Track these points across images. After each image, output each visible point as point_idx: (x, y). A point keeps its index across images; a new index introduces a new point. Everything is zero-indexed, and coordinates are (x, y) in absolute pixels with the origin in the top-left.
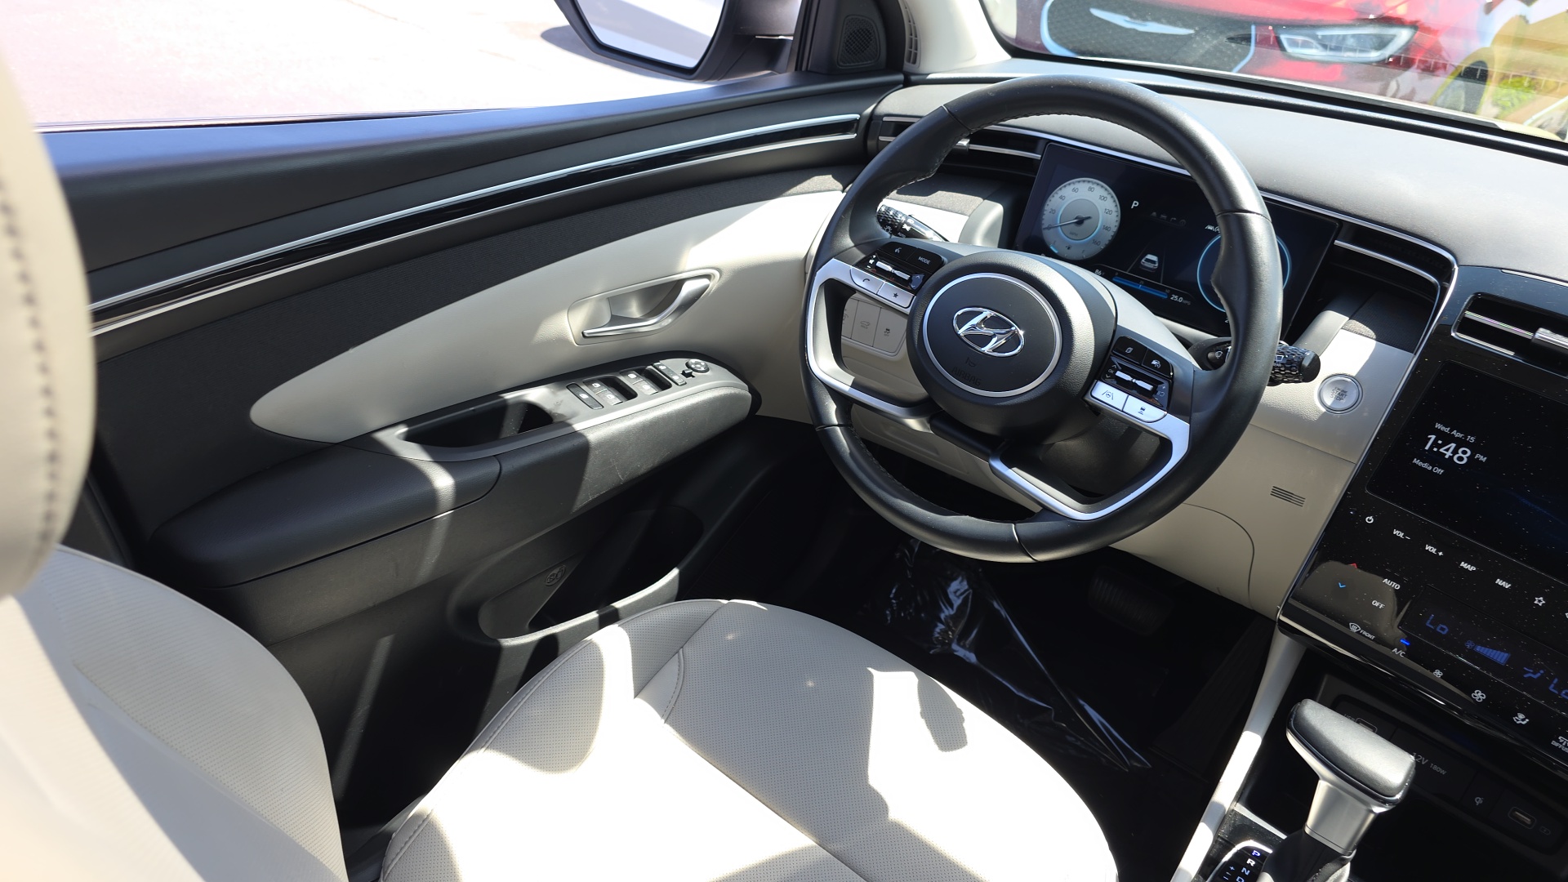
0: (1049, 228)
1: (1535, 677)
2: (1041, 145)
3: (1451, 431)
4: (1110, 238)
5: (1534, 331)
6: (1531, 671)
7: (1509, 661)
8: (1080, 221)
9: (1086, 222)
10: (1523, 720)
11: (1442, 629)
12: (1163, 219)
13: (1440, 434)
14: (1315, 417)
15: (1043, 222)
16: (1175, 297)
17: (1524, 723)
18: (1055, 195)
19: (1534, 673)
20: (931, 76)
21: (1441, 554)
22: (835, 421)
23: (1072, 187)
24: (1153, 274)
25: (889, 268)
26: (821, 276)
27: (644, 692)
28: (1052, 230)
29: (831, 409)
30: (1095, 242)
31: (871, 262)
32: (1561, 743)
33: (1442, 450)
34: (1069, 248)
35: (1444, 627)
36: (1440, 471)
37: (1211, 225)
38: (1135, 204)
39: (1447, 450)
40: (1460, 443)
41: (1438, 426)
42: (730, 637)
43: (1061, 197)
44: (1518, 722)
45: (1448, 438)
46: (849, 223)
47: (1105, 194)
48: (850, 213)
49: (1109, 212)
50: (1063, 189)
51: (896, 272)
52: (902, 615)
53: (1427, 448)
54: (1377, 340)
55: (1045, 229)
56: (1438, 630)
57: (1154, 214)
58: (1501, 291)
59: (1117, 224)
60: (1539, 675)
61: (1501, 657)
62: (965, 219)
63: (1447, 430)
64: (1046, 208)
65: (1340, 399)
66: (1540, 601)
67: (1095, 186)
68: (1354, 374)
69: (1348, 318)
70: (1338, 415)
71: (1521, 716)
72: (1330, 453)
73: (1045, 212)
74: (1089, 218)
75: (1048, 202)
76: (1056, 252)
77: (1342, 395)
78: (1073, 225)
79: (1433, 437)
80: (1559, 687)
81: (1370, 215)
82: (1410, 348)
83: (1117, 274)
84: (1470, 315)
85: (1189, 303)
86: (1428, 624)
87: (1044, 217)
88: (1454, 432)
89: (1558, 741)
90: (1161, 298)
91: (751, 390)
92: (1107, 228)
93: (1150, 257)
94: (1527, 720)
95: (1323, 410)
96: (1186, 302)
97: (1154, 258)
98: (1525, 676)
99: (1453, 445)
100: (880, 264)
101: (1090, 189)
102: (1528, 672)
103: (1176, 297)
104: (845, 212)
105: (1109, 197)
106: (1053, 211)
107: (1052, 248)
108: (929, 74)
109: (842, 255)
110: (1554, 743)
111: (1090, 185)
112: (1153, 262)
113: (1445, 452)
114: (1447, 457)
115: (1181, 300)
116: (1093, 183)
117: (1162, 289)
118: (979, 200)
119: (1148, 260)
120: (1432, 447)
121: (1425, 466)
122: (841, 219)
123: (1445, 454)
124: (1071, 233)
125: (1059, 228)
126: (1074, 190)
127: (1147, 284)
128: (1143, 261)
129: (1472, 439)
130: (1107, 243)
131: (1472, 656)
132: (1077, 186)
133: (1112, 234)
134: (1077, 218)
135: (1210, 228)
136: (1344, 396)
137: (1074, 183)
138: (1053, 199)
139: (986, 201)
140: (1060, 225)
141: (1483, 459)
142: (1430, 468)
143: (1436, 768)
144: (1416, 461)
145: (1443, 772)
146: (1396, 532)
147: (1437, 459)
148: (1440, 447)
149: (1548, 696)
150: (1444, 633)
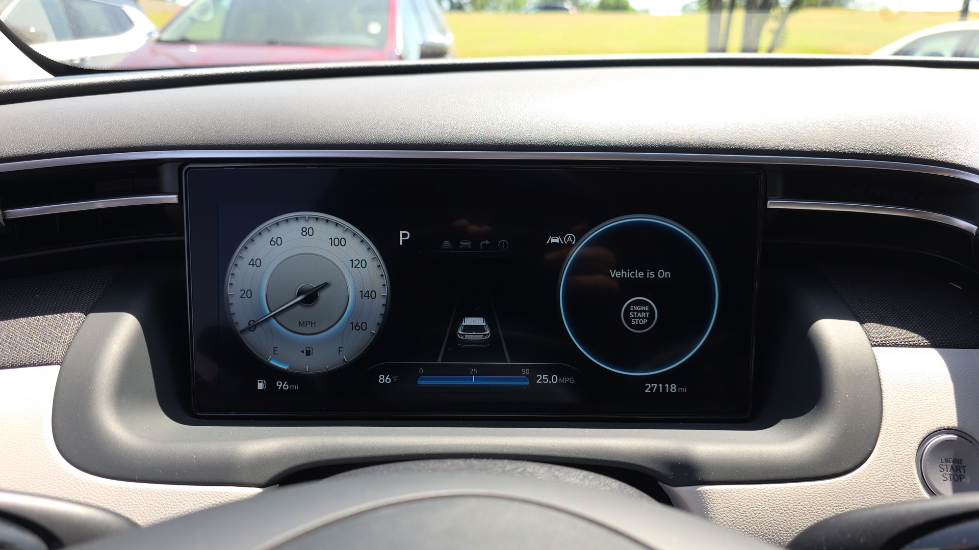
0: (252, 327)
2: (168, 177)
4: (382, 311)
8: (310, 297)
9: (323, 295)
12: (466, 248)
15: (235, 319)
16: (542, 379)
18: (239, 262)
23: (267, 237)
24: (490, 349)
28: (259, 329)
30: (355, 326)
34: (308, 353)
37: (555, 235)
38: (404, 236)
43: (253, 263)
47: (338, 233)
49: (361, 264)
50: (251, 247)
55: (242, 331)
57: (446, 243)
59: (385, 281)
62: (57, 368)
64: (230, 291)
67: (311, 224)
73: (231, 300)
74: (325, 285)
75: (230, 280)
76: (285, 367)
78: (299, 308)
83: (421, 371)
85: (571, 380)
87: (232, 310)
90: (520, 387)
92: (368, 295)
93: (469, 321)
96: (564, 380)
97: (479, 321)
101: (305, 232)
103: (545, 377)
105: (348, 237)
106: (247, 294)
107: (273, 362)
111: (302, 224)
112: (479, 329)
115: (555, 379)
116: (306, 220)
117: (515, 371)
118: (74, 319)
119: (469, 328)
124: (302, 324)
125: (274, 321)
126: (273, 242)
127: (483, 371)
128: (460, 332)
130: (380, 320)
132: (276, 232)
133: (384, 301)
134: (299, 294)
135: (555, 240)
136: (962, 470)
137: (267, 229)
138: (236, 271)
139: (92, 316)
140: (274, 316)
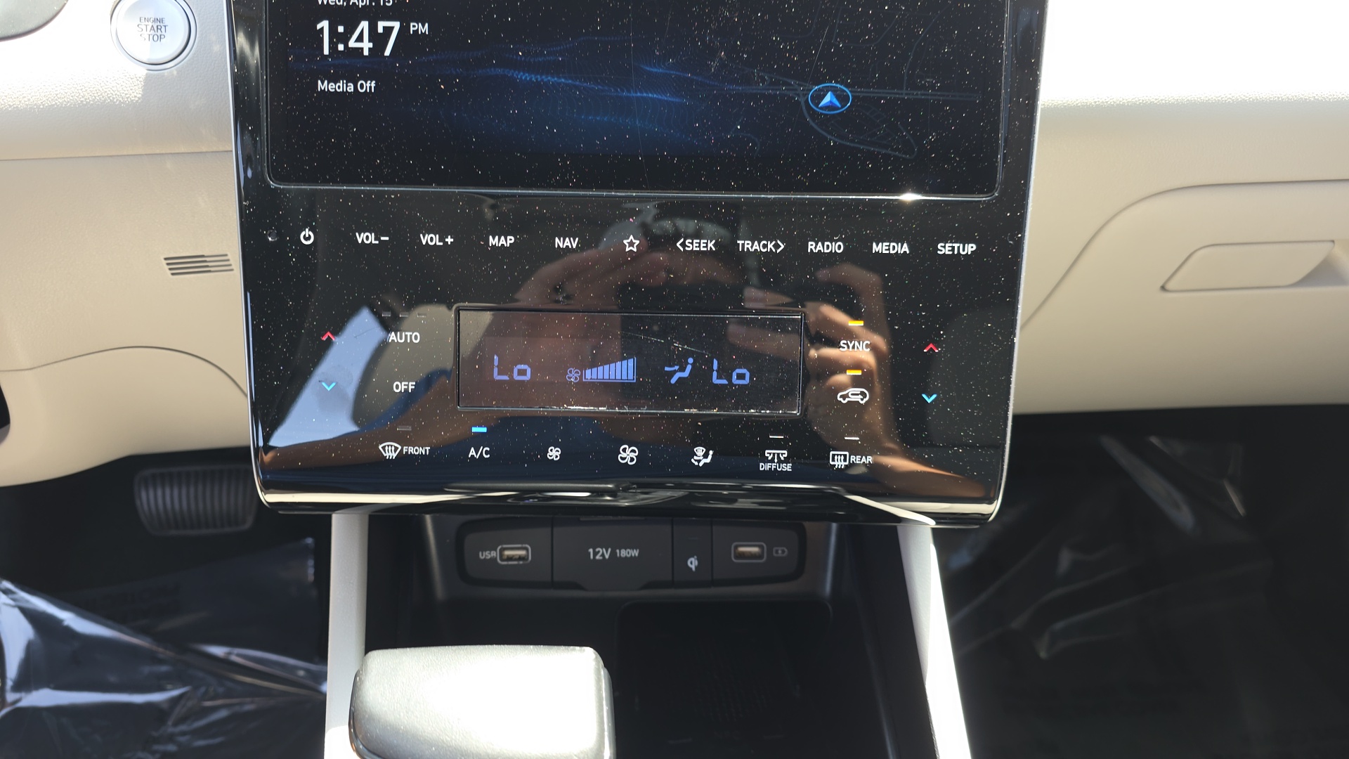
1: (686, 374)
6: (677, 368)
7: (639, 370)
10: (706, 456)
13: (332, 14)
14: (139, 95)
17: (708, 460)
19: (682, 369)
21: (449, 240)
32: (772, 461)
33: (352, 44)
35: (522, 367)
36: (370, 85)
39: (360, 39)
40: (375, 15)
44: (701, 464)
45: (350, 16)
53: (326, 52)
56: (517, 377)
60: (689, 368)
61: (625, 370)
65: (160, 38)
66: (631, 244)
70: (172, 70)
71: (700, 451)
77: (158, 29)
79: (324, 25)
80: (725, 372)
86: (497, 377)
89: (766, 460)
94: (711, 452)
95: (142, 71)
98: (673, 381)
99: (364, 25)
102: (673, 373)
110: (762, 467)
113: (359, 45)
114: (366, 53)
120: (333, 46)
121: (341, 86)
123: (362, 49)
136: (163, 29)
141: (424, 29)
142: (351, 88)
143: (624, 553)
144: (322, 86)
145: (635, 553)
146: (361, 238)
147: (350, 65)
148: (345, 38)
149: (718, 396)
150: (528, 377)
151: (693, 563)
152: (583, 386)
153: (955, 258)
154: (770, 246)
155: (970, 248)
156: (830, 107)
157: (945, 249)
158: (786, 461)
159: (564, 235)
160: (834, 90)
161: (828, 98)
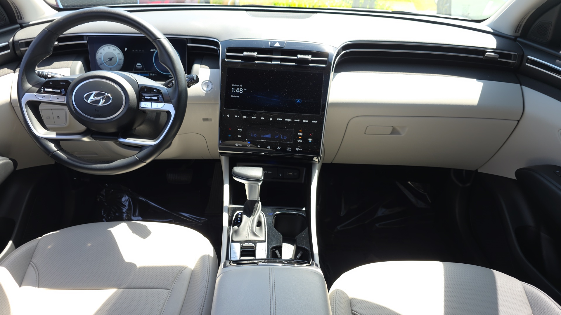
0: (101, 64)
1: (278, 137)
2: (85, 38)
3: (236, 85)
4: (123, 62)
5: (243, 53)
7: (271, 136)
8: (111, 59)
9: (112, 59)
11: (255, 135)
12: (137, 51)
13: (234, 87)
14: (204, 95)
15: (98, 63)
17: (280, 149)
18: (98, 53)
19: (277, 136)
20: (31, 23)
22: (56, 149)
23: (102, 49)
24: (142, 69)
25: (50, 90)
26: (24, 101)
27: (23, 283)
28: (102, 65)
29: (52, 146)
30: (118, 64)
31: (42, 90)
33: (236, 91)
34: (111, 69)
36: (238, 97)
37: (152, 49)
38: (126, 49)
39: (237, 90)
40: (239, 87)
41: (233, 85)
42: (49, 247)
43: (100, 53)
45: (236, 88)
46: (26, 79)
47: (114, 48)
48: (25, 75)
49: (118, 54)
50: (100, 50)
51: (54, 90)
52: (110, 218)
53: (233, 92)
54: (210, 68)
55: (100, 65)
56: (254, 136)
57: (133, 50)
58: (232, 46)
59: (123, 57)
60: (278, 136)
61: (269, 136)
62: (69, 69)
63: (235, 85)
64: (97, 58)
65: (208, 88)
66: (271, 119)
67: (110, 47)
68: (208, 80)
69: (200, 65)
70: (209, 92)
71: (279, 147)
72: (212, 103)
74: (113, 57)
75: (97, 56)
77: (208, 86)
78: (109, 61)
79: (233, 88)
80: (283, 137)
81: (193, 35)
82: (218, 68)
84: (228, 54)
85: (156, 75)
86: (252, 136)
87: (97, 61)
88: (237, 85)
89: (288, 149)
91: (10, 159)
92: (120, 59)
93: (138, 64)
95: (205, 92)
96: (155, 75)
97: (140, 64)
98: (276, 138)
99: (238, 89)
100: (46, 89)
101: (109, 48)
103: (152, 74)
104: (23, 75)
105: (116, 49)
106: (100, 59)
108: (29, 22)
109: (29, 91)
110: (287, 150)
111: (108, 47)
112: (140, 66)
114: (238, 92)
115: (153, 75)
116: (109, 46)
117: (146, 73)
118: (71, 62)
119: (138, 66)
121: (234, 96)
122: (22, 78)
124: (110, 64)
125: (105, 64)
126: (104, 50)
127: (141, 73)
128: (137, 66)
129: (241, 86)
130: (123, 64)
131: (264, 139)
132: (104, 48)
133: (123, 60)
134: (109, 59)
135: (152, 50)
137: (102, 47)
138: (98, 55)
139: (74, 61)
140: (105, 63)
141: (246, 90)
142: (236, 97)
143: (269, 172)
144: (232, 96)
145: (271, 172)
146: (235, 116)
147: (236, 94)
148: (235, 90)
149: (282, 140)
150: (256, 136)
151: (281, 175)
152: (263, 137)
153: (314, 123)
154: (290, 120)
155: (316, 122)
156: (299, 102)
157: (313, 122)
158: (290, 149)
159: (262, 117)
160: (299, 100)
161: (298, 101)
